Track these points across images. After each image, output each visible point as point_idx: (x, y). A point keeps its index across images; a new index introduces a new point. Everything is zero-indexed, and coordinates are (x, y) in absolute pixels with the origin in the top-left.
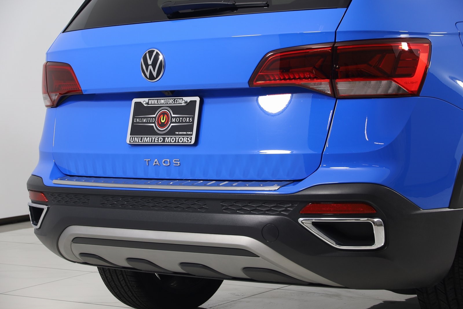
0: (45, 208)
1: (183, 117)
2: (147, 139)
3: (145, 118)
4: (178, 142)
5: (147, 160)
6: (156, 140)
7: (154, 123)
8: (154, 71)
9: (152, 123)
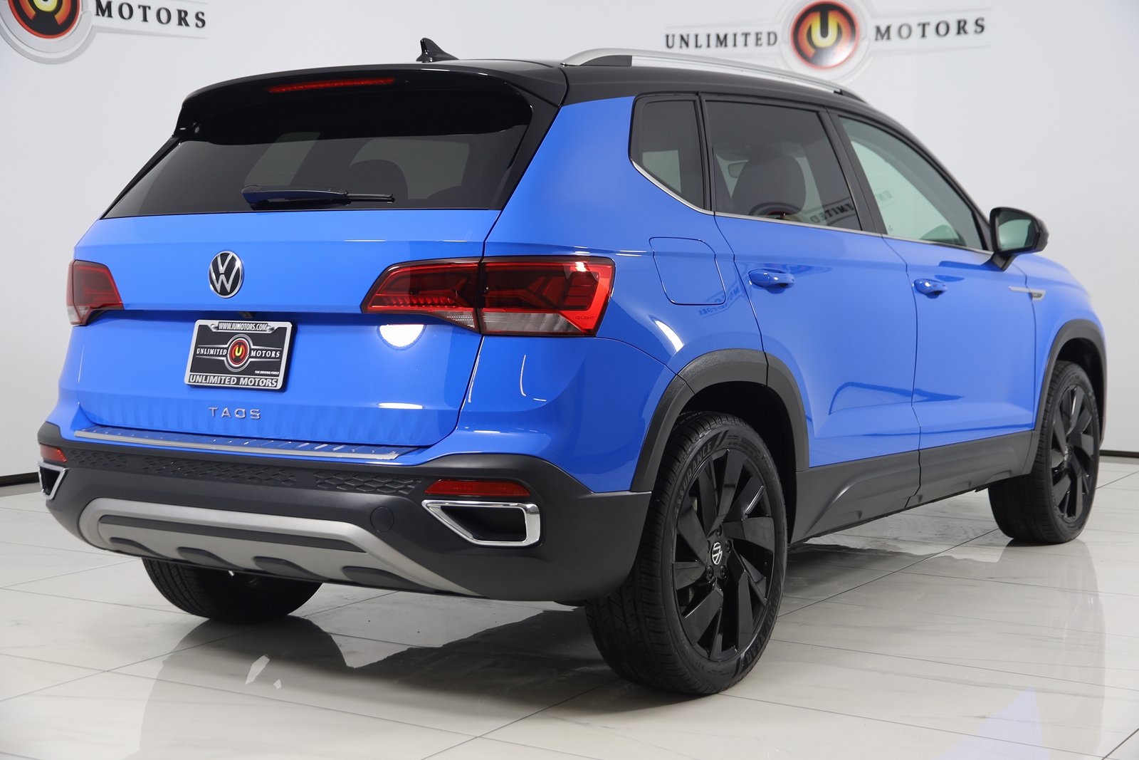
0: (62, 470)
1: (267, 350)
2: (214, 379)
3: (212, 348)
4: (258, 385)
5: (213, 409)
6: (227, 380)
7: (226, 356)
8: (228, 282)
9: (222, 356)
